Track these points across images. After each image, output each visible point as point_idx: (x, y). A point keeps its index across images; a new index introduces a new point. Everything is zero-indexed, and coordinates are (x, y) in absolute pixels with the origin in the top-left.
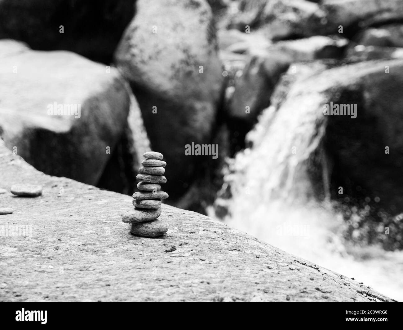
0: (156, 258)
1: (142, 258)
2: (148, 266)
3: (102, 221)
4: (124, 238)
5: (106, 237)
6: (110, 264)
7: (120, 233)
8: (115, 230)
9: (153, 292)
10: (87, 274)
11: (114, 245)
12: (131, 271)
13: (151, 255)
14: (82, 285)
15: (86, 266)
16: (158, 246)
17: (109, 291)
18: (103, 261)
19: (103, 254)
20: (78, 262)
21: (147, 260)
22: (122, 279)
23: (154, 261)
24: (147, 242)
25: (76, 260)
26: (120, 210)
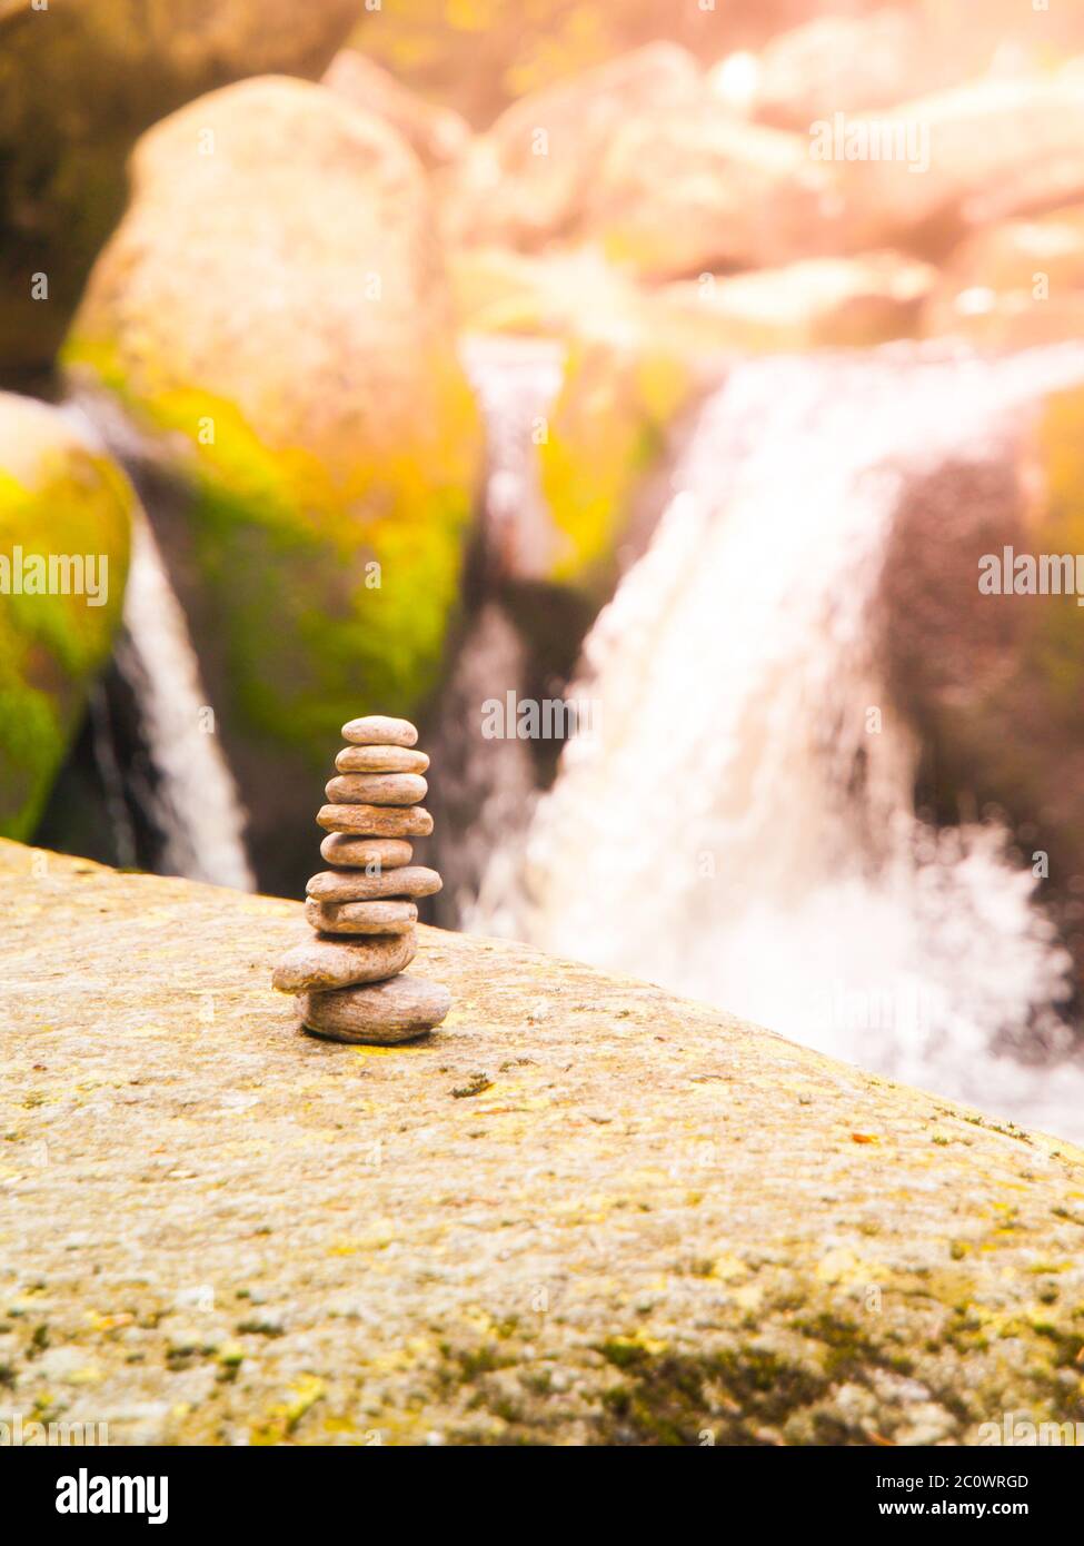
0: (422, 1120)
1: (368, 1122)
2: (400, 1153)
3: (183, 990)
4: (284, 1050)
5: (215, 1051)
6: (248, 1150)
7: (264, 1034)
8: (242, 1024)
9: (439, 1250)
10: (172, 1195)
11: (250, 1078)
12: (337, 1174)
13: (400, 1109)
14: (163, 1237)
15: (160, 1162)
16: (419, 1076)
17: (270, 1254)
18: (222, 1142)
19: (216, 1114)
20: (126, 1149)
21: (390, 1131)
22: (310, 1205)
23: (415, 1134)
24: (376, 1062)
25: (118, 1143)
26: (240, 947)
